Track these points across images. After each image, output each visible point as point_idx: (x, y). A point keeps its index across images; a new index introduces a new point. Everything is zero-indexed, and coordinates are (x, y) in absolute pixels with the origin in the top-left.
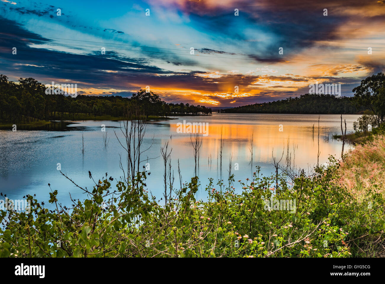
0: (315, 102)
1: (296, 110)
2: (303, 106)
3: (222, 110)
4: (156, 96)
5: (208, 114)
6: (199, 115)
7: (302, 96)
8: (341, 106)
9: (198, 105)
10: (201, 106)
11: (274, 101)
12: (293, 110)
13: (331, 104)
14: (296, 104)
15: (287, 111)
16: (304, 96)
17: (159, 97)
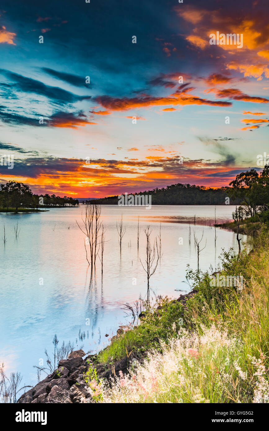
0: (181, 192)
1: (163, 201)
2: (170, 197)
3: (86, 201)
4: (26, 187)
5: (75, 205)
6: (66, 207)
7: (168, 187)
8: (206, 197)
9: (65, 197)
10: (68, 198)
11: (141, 192)
12: (160, 201)
13: (197, 195)
14: (163, 195)
15: (154, 202)
16: (170, 187)
17: (29, 188)
